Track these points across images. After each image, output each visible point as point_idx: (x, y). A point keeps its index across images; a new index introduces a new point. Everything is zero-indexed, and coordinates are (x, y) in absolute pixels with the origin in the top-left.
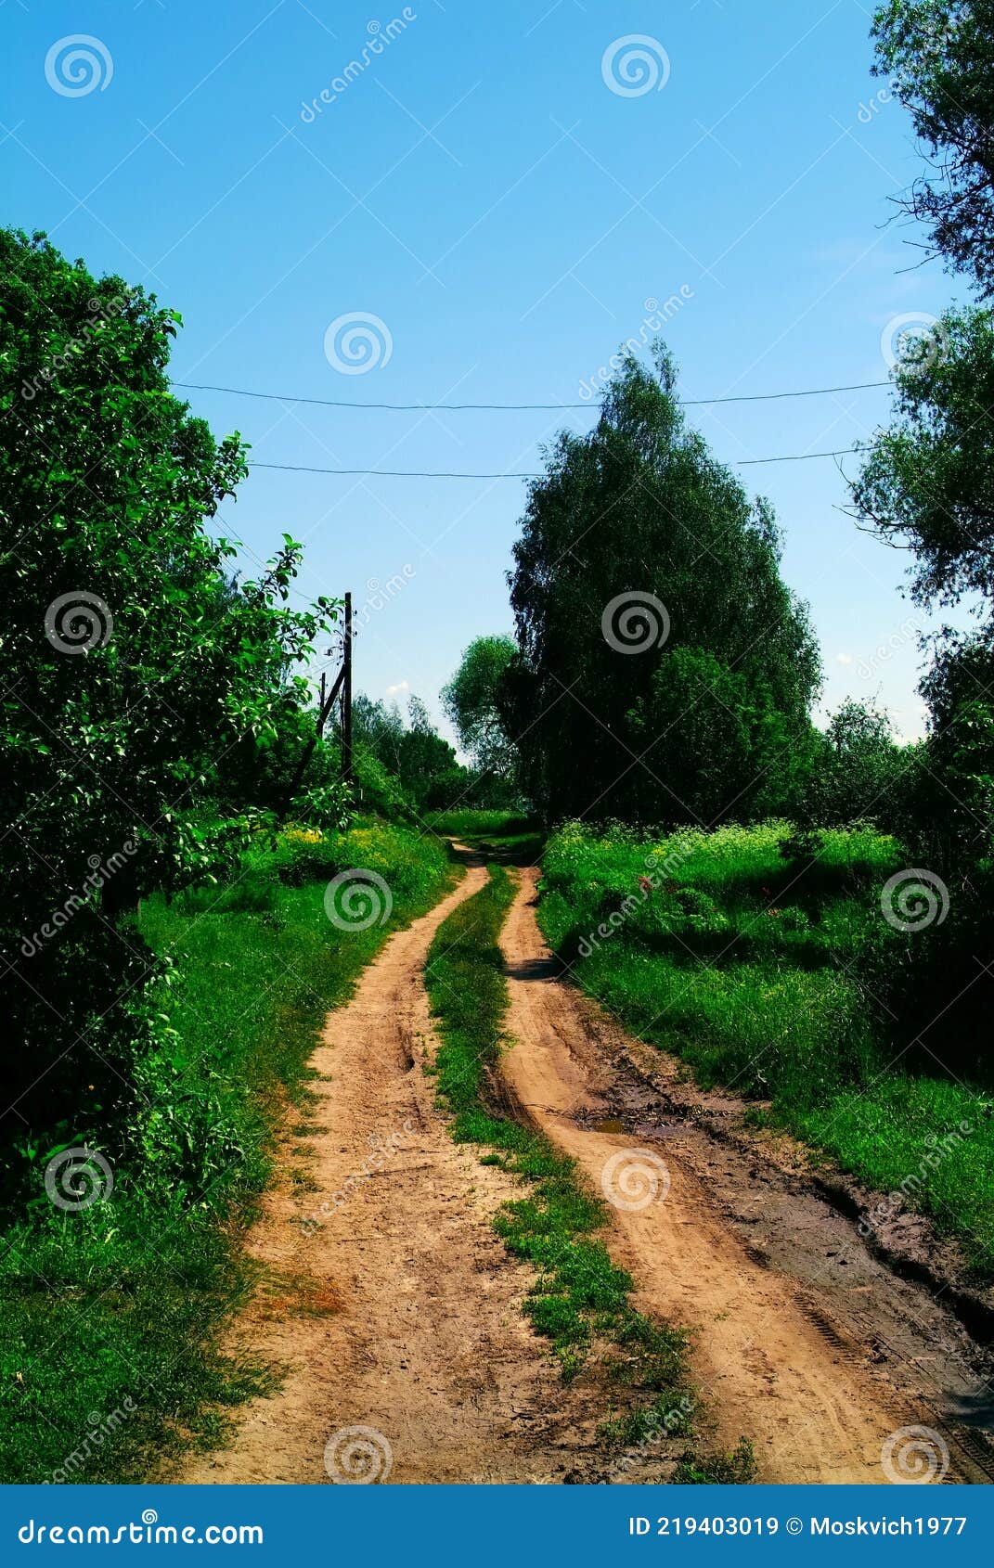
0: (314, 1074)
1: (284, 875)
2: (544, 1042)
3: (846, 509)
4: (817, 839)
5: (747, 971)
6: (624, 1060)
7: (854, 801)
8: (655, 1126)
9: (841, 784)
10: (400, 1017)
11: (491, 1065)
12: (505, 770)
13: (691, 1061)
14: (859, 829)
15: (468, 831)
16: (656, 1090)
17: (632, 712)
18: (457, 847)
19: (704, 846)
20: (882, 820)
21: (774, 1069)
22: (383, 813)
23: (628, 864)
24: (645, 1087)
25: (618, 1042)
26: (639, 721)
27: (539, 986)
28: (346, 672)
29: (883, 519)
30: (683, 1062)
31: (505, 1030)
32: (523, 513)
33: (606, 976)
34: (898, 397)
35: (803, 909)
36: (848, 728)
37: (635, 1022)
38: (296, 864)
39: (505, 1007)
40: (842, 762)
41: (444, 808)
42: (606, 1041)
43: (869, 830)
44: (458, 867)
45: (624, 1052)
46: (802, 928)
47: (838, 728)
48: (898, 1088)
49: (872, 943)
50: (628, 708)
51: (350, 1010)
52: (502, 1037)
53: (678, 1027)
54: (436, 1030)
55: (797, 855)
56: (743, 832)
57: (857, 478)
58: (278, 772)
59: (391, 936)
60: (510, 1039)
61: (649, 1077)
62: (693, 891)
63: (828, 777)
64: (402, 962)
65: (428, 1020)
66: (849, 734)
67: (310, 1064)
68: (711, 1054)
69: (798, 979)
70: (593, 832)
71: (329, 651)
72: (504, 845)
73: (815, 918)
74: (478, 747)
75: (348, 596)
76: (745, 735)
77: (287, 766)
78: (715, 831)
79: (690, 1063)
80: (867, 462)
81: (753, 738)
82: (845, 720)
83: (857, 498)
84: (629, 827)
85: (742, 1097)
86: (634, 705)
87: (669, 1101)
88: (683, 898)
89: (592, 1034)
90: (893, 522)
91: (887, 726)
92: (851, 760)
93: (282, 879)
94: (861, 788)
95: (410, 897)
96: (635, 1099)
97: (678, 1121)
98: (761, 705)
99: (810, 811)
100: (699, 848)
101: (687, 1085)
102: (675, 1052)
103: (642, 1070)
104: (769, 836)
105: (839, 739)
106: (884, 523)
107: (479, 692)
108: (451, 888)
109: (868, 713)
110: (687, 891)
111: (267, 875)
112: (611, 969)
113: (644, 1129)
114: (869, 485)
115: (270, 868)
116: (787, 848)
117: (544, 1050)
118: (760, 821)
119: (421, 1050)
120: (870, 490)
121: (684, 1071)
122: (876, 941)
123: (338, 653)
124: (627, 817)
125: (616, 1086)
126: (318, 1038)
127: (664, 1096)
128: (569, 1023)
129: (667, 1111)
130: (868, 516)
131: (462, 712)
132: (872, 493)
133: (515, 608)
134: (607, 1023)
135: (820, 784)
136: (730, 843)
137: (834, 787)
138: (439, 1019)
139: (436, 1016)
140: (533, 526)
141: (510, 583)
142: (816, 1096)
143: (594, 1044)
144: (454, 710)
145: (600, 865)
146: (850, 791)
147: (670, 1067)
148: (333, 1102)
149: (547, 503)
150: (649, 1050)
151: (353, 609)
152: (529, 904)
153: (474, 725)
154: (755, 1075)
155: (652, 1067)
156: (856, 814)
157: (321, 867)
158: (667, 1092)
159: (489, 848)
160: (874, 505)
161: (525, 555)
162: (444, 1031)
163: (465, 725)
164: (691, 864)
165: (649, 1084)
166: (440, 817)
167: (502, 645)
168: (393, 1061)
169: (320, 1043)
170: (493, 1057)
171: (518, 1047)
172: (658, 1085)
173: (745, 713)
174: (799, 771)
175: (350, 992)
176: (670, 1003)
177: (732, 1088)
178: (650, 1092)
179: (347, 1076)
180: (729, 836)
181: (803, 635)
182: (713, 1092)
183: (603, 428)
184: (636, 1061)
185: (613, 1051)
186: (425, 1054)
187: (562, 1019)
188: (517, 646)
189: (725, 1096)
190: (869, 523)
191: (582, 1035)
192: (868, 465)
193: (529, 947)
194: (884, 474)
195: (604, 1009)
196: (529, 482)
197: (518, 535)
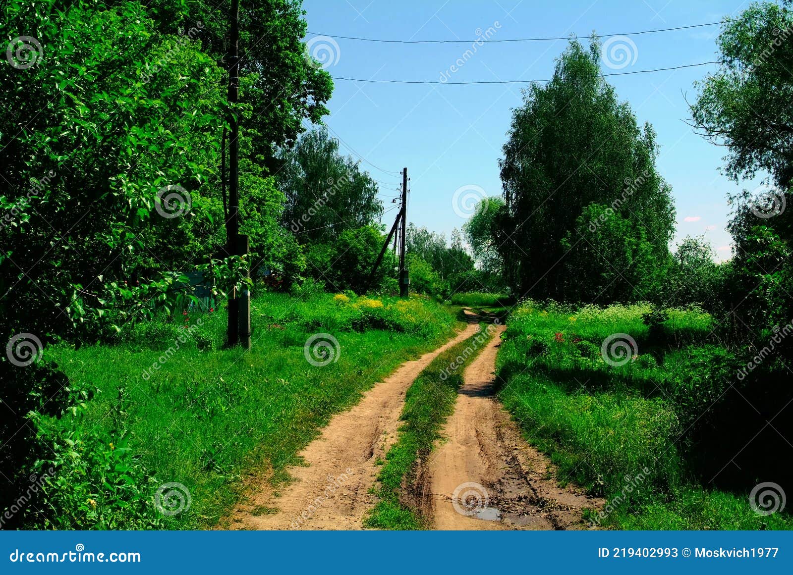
0: (301, 462)
1: (354, 324)
2: (466, 442)
3: (688, 122)
4: (665, 315)
5: (606, 397)
6: (514, 459)
7: (690, 294)
8: (520, 515)
9: (683, 283)
10: (381, 419)
11: (422, 459)
12: (497, 271)
13: (556, 463)
14: (691, 309)
15: (476, 304)
16: (529, 484)
17: (564, 239)
18: (466, 312)
19: (600, 317)
20: (705, 305)
21: (609, 476)
22: (429, 292)
23: (554, 325)
24: (523, 480)
25: (514, 444)
26: (568, 244)
27: (477, 400)
28: (403, 213)
29: (710, 128)
30: (552, 463)
31: (443, 432)
32: (509, 128)
33: (517, 397)
34: (721, 55)
35: (654, 355)
36: (688, 252)
37: (528, 430)
38: (362, 319)
39: (449, 415)
40: (683, 271)
41: (465, 291)
42: (507, 442)
43: (698, 309)
44: (462, 324)
45: (516, 452)
46: (652, 367)
47: (682, 252)
48: (696, 497)
49: (685, 386)
50: (562, 237)
51: (352, 413)
52: (438, 437)
53: (553, 436)
54: (399, 430)
55: (652, 322)
56: (623, 309)
57: (695, 103)
58: (364, 267)
59: (403, 364)
60: (443, 439)
61: (527, 473)
62: (587, 342)
63: (675, 280)
64: (402, 380)
65: (397, 422)
66: (688, 256)
67: (302, 453)
68: (570, 459)
69: (638, 404)
70: (539, 307)
71: (394, 200)
72: (493, 312)
73: (660, 362)
74: (483, 258)
75: (405, 170)
76: (629, 254)
77: (369, 264)
78: (606, 307)
79: (556, 464)
80: (701, 93)
81: (633, 257)
82: (686, 247)
83: (695, 115)
84: (560, 304)
85: (587, 494)
86: (566, 236)
87: (535, 493)
88: (581, 347)
89: (500, 437)
90: (716, 130)
91: (710, 252)
92: (688, 270)
93: (353, 328)
94: (693, 287)
95: (426, 340)
96: (513, 490)
97: (538, 511)
98: (639, 238)
99: (664, 298)
100: (596, 317)
101: (551, 481)
102: (548, 454)
103: (523, 467)
104: (639, 311)
105: (682, 259)
106: (710, 130)
107: (483, 227)
108: (453, 336)
109: (699, 243)
110: (584, 342)
111: (344, 325)
112: (522, 392)
113: (510, 517)
114: (701, 108)
115: (347, 321)
116: (647, 319)
117: (463, 448)
118: (633, 303)
119: (380, 444)
120: (702, 111)
121: (550, 470)
122: (687, 385)
123: (398, 201)
124: (559, 299)
125: (504, 478)
126: (318, 433)
127: (533, 489)
128: (488, 429)
129: (531, 502)
130: (701, 126)
131: (474, 239)
132: (703, 112)
133: (503, 180)
134: (512, 429)
135: (670, 284)
136: (615, 315)
137: (678, 285)
138: (404, 422)
139: (403, 419)
140: (515, 135)
141: (501, 165)
142: (633, 504)
143: (499, 444)
144: (469, 237)
145: (538, 325)
146: (688, 288)
147: (542, 465)
148: (301, 484)
149: (523, 121)
150: (532, 452)
151: (408, 177)
152: (496, 346)
153: (481, 246)
154: (595, 479)
155: (531, 465)
156: (691, 301)
157: (376, 321)
158: (535, 486)
159: (483, 314)
160: (705, 119)
161: (510, 151)
162: (403, 431)
163: (476, 245)
164: (591, 326)
165: (526, 478)
166: (461, 296)
167: (497, 202)
168: (361, 452)
169: (318, 436)
170: (426, 452)
171: (448, 445)
172: (531, 480)
173: (630, 241)
174: (658, 276)
175: (357, 399)
176: (552, 418)
177: (580, 485)
178: (525, 485)
179: (322, 463)
180: (615, 311)
181: (667, 202)
182: (567, 489)
183: (556, 80)
184: (521, 459)
185: (508, 451)
186: (382, 449)
187: (484, 425)
188: (504, 201)
189: (574, 492)
190: (703, 131)
191: (494, 437)
192: (702, 95)
193: (484, 374)
194: (712, 101)
195: (512, 420)
196: (513, 110)
197: (507, 139)
